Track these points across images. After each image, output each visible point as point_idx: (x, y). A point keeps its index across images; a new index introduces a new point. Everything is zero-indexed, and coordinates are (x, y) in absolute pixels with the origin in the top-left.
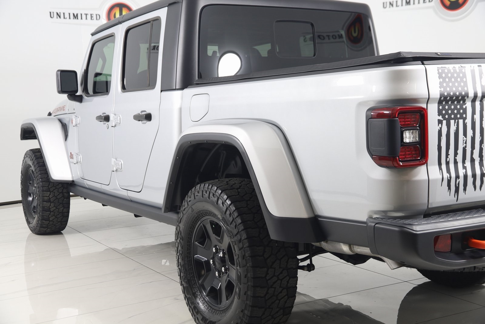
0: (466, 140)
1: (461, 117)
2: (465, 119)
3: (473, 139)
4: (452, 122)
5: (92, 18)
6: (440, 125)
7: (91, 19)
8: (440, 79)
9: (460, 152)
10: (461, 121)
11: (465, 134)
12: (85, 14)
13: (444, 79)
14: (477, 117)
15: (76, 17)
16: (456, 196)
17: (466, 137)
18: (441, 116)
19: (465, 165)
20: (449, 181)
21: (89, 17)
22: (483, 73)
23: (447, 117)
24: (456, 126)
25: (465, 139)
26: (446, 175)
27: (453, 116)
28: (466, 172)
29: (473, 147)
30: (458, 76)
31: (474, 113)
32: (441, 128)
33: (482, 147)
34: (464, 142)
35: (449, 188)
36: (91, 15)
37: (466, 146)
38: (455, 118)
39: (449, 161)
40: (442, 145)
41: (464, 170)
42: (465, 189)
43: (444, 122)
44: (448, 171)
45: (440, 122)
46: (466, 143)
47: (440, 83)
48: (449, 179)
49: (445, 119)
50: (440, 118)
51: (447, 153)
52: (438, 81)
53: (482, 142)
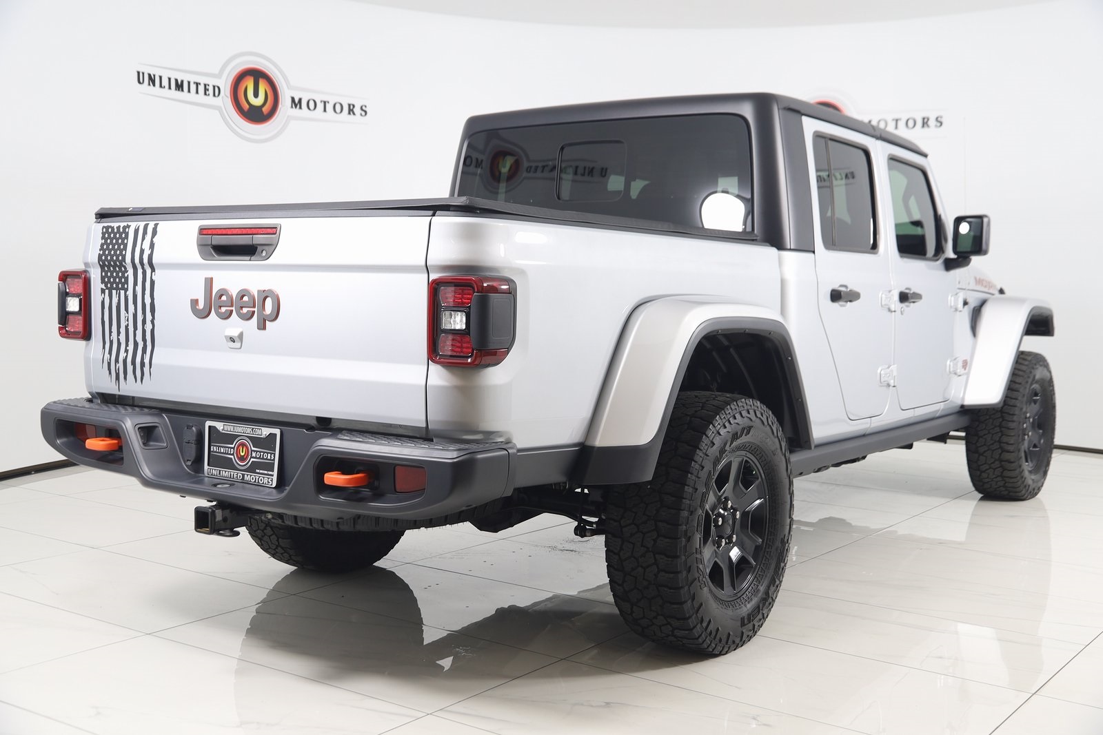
0: (128, 317)
1: (123, 288)
2: (126, 290)
3: (135, 316)
4: (114, 292)
5: (207, 93)
6: (103, 295)
7: (205, 94)
8: (102, 240)
9: (123, 330)
10: (122, 292)
11: (127, 309)
12: (194, 83)
14: (139, 288)
15: (179, 86)
17: (128, 313)
18: (104, 284)
19: (128, 348)
20: (109, 364)
21: (201, 88)
23: (109, 285)
24: (117, 298)
25: (127, 315)
26: (107, 355)
27: (114, 286)
28: (127, 356)
29: (135, 328)
31: (135, 284)
32: (104, 299)
33: (145, 329)
34: (126, 319)
35: (110, 373)
36: (205, 85)
37: (128, 324)
38: (117, 289)
39: (112, 339)
40: (105, 320)
41: (126, 354)
42: (125, 378)
43: (107, 291)
44: (110, 353)
45: (103, 291)
46: (128, 320)
47: (102, 245)
48: (109, 361)
49: (107, 288)
50: (103, 286)
51: (111, 332)
52: (100, 241)
53: (144, 322)
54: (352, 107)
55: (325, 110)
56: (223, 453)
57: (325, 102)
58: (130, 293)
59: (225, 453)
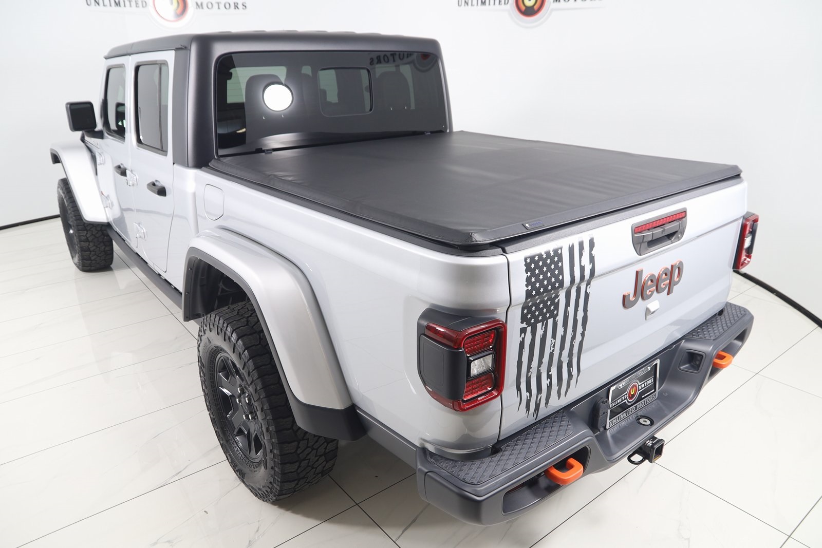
0: (555, 342)
1: (551, 316)
2: (554, 317)
3: (563, 338)
4: (539, 325)
6: (523, 335)
8: (527, 273)
9: (546, 360)
10: (550, 321)
11: (554, 336)
13: (533, 271)
14: (571, 309)
16: (535, 415)
17: (555, 338)
18: (525, 323)
19: (550, 373)
20: (528, 401)
22: (584, 249)
23: (533, 321)
24: (543, 329)
25: (553, 341)
26: (525, 395)
27: (540, 318)
28: (551, 382)
29: (562, 348)
30: (552, 262)
31: (568, 304)
32: (523, 339)
33: (574, 343)
34: (552, 345)
35: (528, 409)
37: (553, 350)
38: (544, 320)
39: (530, 376)
40: (523, 360)
41: (549, 380)
42: (547, 403)
43: (529, 329)
45: (523, 331)
46: (554, 346)
47: (528, 280)
48: (529, 398)
49: (529, 324)
50: (524, 325)
51: (529, 367)
52: (525, 276)
53: (573, 338)
54: (236, 4)
55: (219, 8)
56: (620, 402)
57: (218, 3)
58: (560, 319)
59: (622, 401)
